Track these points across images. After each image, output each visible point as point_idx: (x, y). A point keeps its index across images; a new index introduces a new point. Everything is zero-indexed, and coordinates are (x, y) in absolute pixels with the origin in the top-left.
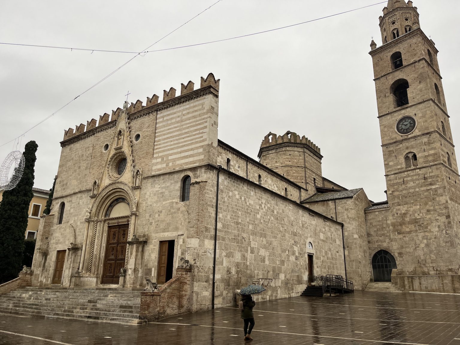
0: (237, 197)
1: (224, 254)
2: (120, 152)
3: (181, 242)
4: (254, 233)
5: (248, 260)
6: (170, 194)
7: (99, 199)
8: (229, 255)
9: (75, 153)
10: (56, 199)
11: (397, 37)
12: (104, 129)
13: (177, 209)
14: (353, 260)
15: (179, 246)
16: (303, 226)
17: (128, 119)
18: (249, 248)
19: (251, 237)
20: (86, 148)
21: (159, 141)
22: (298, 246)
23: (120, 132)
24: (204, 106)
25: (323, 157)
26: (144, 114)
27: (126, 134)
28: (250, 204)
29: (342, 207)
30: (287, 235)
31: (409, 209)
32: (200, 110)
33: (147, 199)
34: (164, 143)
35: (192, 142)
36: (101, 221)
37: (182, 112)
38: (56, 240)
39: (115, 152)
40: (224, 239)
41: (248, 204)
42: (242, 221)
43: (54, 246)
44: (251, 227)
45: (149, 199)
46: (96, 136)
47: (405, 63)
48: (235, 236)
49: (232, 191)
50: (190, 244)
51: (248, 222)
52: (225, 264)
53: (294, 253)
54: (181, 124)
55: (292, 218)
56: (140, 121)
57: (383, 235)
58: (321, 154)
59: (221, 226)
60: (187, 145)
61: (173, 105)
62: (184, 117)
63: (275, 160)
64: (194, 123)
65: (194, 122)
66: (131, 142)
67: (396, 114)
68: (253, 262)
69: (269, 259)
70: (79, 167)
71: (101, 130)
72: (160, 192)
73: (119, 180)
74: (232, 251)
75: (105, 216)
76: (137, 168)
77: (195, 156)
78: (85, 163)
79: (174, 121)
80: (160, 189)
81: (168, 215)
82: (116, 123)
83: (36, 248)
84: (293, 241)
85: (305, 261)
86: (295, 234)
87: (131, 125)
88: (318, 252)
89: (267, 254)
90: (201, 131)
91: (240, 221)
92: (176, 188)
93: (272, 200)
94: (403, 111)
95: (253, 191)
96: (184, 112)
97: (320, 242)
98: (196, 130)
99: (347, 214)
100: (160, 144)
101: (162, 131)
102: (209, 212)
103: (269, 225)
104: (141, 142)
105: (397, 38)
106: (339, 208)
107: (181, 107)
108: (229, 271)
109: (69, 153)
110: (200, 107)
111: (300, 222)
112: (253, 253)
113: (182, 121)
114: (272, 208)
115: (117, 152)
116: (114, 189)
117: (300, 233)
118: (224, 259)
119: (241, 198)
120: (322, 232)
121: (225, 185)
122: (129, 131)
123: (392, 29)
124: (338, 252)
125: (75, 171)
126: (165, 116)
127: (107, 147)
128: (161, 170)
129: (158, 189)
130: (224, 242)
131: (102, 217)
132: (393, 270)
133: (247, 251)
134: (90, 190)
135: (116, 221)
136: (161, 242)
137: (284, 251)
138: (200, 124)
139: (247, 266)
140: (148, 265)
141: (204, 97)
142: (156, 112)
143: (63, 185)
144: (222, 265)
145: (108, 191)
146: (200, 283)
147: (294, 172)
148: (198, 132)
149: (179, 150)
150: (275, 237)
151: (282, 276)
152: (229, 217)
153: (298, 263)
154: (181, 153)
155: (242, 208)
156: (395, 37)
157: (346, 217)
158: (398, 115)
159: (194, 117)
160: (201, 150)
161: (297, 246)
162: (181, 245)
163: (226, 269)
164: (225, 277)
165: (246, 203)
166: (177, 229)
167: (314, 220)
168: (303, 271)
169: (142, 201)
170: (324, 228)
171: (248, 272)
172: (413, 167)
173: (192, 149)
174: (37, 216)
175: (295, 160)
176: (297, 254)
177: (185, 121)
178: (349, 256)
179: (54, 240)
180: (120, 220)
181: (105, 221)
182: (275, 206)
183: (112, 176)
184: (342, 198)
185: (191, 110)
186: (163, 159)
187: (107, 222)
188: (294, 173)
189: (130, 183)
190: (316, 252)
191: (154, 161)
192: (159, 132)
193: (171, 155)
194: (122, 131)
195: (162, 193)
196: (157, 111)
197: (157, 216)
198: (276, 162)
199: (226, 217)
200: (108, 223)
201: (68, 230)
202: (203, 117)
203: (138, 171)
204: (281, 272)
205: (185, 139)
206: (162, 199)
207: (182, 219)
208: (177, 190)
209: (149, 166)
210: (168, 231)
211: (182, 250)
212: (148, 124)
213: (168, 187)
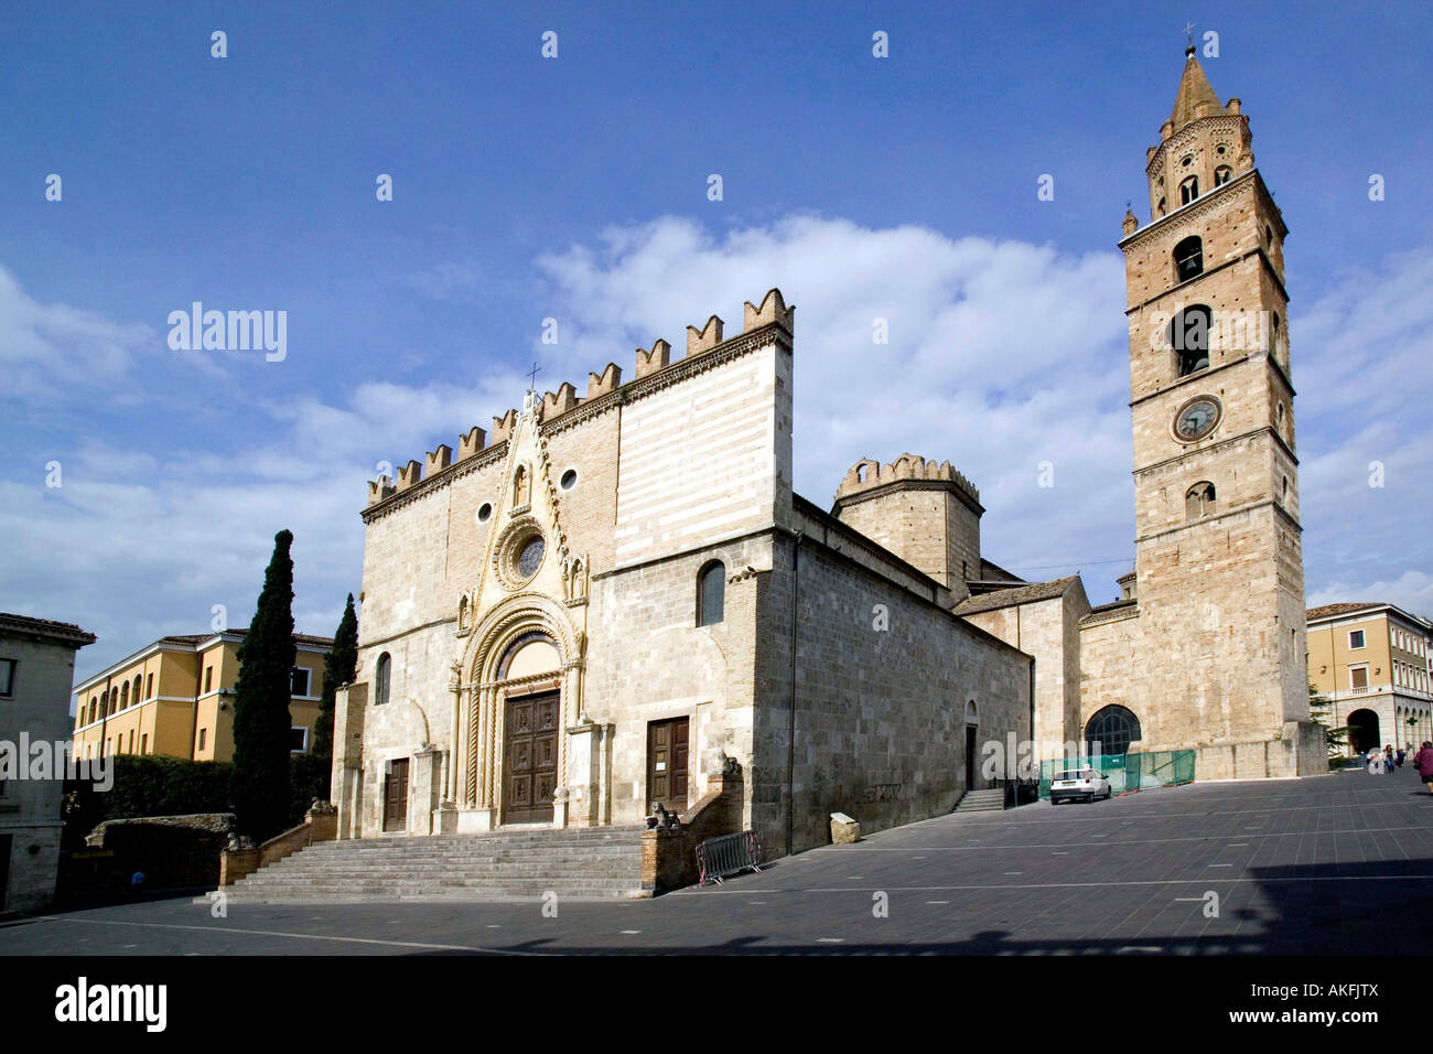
0: (835, 605)
1: (809, 738)
2: (523, 522)
3: (705, 718)
4: (867, 689)
5: (856, 748)
6: (669, 611)
7: (478, 639)
8: (819, 740)
9: (403, 533)
10: (367, 646)
11: (1193, 199)
12: (474, 469)
13: (692, 645)
14: (1051, 733)
15: (701, 729)
16: (960, 666)
17: (540, 435)
18: (858, 722)
19: (862, 697)
20: (431, 520)
21: (632, 480)
22: (951, 710)
23: (521, 469)
24: (756, 378)
25: (984, 510)
26: (585, 419)
27: (538, 473)
28: (860, 621)
29: (1035, 621)
30: (930, 687)
31: (1185, 611)
32: (745, 389)
33: (607, 628)
34: (644, 486)
36: (488, 689)
37: (693, 401)
38: (381, 739)
39: (511, 520)
40: (808, 706)
41: (856, 623)
42: (844, 661)
43: (379, 752)
44: (862, 674)
45: (611, 628)
46: (455, 488)
47: (1207, 265)
48: (830, 696)
49: (824, 593)
50: (736, 720)
51: (856, 664)
52: (811, 760)
53: (942, 727)
54: (693, 433)
55: (941, 650)
56: (572, 436)
57: (1118, 672)
58: (981, 504)
59: (803, 676)
61: (665, 386)
62: (699, 414)
63: (874, 524)
64: (730, 427)
65: (729, 422)
66: (553, 491)
67: (1173, 394)
68: (866, 751)
69: (895, 744)
70: (418, 568)
71: (468, 472)
72: (640, 607)
73: (529, 589)
74: (825, 730)
75: (496, 679)
76: (573, 555)
77: (733, 511)
78: (432, 554)
79: (668, 426)
80: (640, 601)
81: (665, 659)
82: (507, 448)
83: (335, 759)
84: (941, 701)
85: (962, 741)
86: (945, 685)
87: (548, 449)
88: (986, 720)
89: (893, 732)
90: (750, 445)
91: (840, 662)
92: (685, 596)
93: (905, 610)
94: (1192, 387)
95: (866, 590)
96: (697, 402)
97: (991, 699)
99: (1045, 635)
100: (633, 490)
101: (636, 457)
102: (777, 646)
103: (898, 667)
104: (581, 491)
105: (1191, 202)
106: (1027, 622)
107: (689, 387)
108: (818, 776)
109: (387, 536)
110: (746, 382)
111: (957, 659)
112: (865, 733)
113: (694, 425)
114: (903, 629)
115: (515, 520)
116: (517, 611)
117: (956, 682)
118: (810, 748)
119: (843, 609)
120: (995, 678)
121: (809, 579)
122: (545, 466)
123: (1179, 182)
124: (1020, 718)
125: (408, 577)
126: (647, 416)
127: (485, 511)
128: (639, 554)
129: (634, 602)
130: (808, 711)
131: (487, 680)
132: (1132, 743)
133: (854, 730)
134: (454, 620)
135: (526, 686)
136: (653, 724)
137: (923, 723)
138: (745, 427)
139: (853, 761)
140: (622, 777)
141: (755, 354)
142: (617, 409)
143: (381, 613)
144: (806, 762)
145: (501, 617)
146: (763, 804)
147: (921, 549)
148: (741, 447)
150: (908, 694)
151: (919, 777)
152: (818, 655)
153: (949, 746)
155: (845, 631)
156: (1185, 200)
157: (1041, 641)
158: (1180, 397)
159: (727, 411)
160: (751, 494)
161: (948, 711)
162: (706, 727)
163: (813, 772)
164: (811, 786)
165: (853, 619)
166: (692, 690)
167: (982, 652)
168: (956, 762)
169: (593, 632)
170: (999, 668)
171: (856, 772)
172: (1201, 518)
173: (725, 494)
174: (305, 694)
175: (924, 522)
176: (947, 728)
177: (703, 422)
178: (1041, 724)
179: (376, 740)
180: (534, 684)
181: (497, 688)
182: (911, 625)
183: (506, 581)
184: (1037, 601)
185: (718, 394)
186: (643, 528)
187: (502, 690)
188: (920, 552)
189: (557, 593)
190: (982, 721)
191: (619, 534)
192: (630, 459)
193: (667, 513)
194: (526, 467)
195: (647, 610)
196: (620, 405)
197: (636, 664)
198: (877, 529)
199: (813, 654)
200: (506, 693)
201: (407, 715)
202: (754, 408)
203: (578, 562)
204: (917, 769)
206: (648, 624)
207: (706, 666)
208: (688, 600)
209: (607, 547)
210: (669, 698)
211: (709, 738)
212: (595, 443)
213: (662, 593)
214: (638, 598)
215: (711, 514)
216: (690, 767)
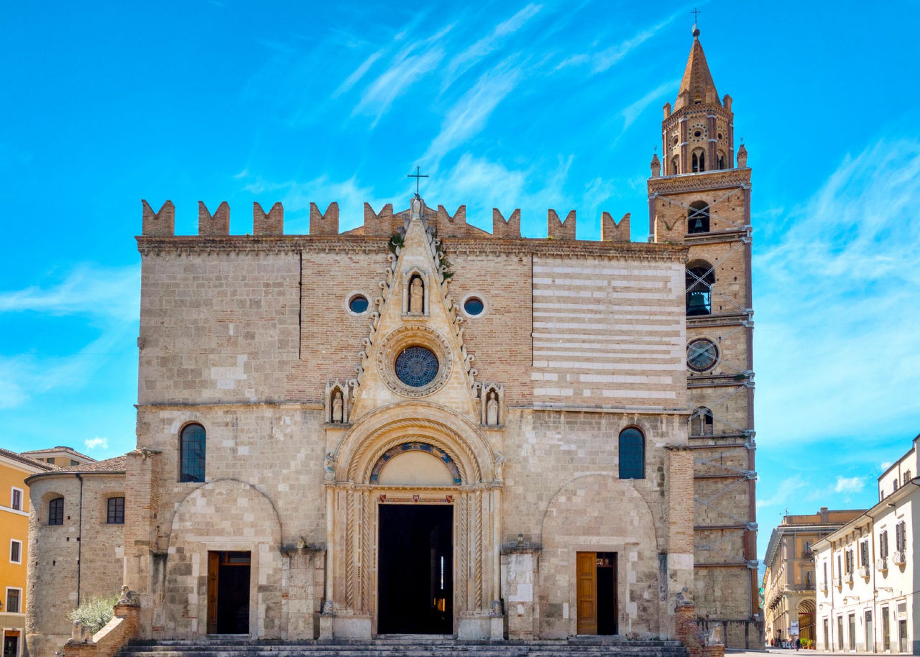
2: (418, 330)
3: (633, 556)
6: (593, 459)
7: (357, 437)
12: (340, 250)
13: (618, 493)
15: (629, 565)
17: (437, 250)
20: (269, 285)
21: (548, 331)
24: (668, 285)
32: (660, 290)
33: (526, 459)
34: (562, 340)
35: (643, 356)
36: (364, 491)
37: (609, 280)
45: (531, 460)
46: (309, 260)
54: (610, 310)
60: (629, 361)
62: (615, 295)
65: (645, 313)
70: (249, 336)
71: (331, 250)
72: (562, 448)
73: (427, 401)
76: (487, 382)
77: (652, 390)
78: (274, 326)
79: (584, 294)
80: (561, 443)
81: (593, 500)
90: (665, 339)
96: (615, 283)
98: (651, 333)
100: (549, 340)
104: (489, 321)
110: (660, 285)
113: (611, 303)
115: (409, 326)
116: (410, 419)
125: (231, 342)
126: (559, 275)
128: (559, 401)
129: (555, 442)
131: (363, 480)
135: (408, 495)
136: (582, 556)
138: (661, 323)
140: (551, 598)
141: (669, 264)
142: (529, 257)
145: (390, 420)
148: (657, 339)
149: (610, 366)
154: (613, 374)
159: (645, 302)
160: (668, 380)
162: (633, 563)
166: (621, 532)
173: (643, 373)
177: (620, 304)
180: (423, 495)
183: (395, 386)
185: (634, 284)
186: (562, 378)
191: (536, 376)
192: (545, 310)
193: (587, 372)
195: (569, 453)
196: (533, 256)
197: (563, 499)
200: (383, 498)
201: (244, 502)
202: (667, 309)
205: (624, 347)
206: (571, 466)
207: (633, 513)
208: (610, 453)
209: (524, 384)
210: (598, 534)
211: (637, 573)
212: (506, 281)
213: (584, 442)
214: (560, 440)
215: (632, 387)
216: (620, 596)
